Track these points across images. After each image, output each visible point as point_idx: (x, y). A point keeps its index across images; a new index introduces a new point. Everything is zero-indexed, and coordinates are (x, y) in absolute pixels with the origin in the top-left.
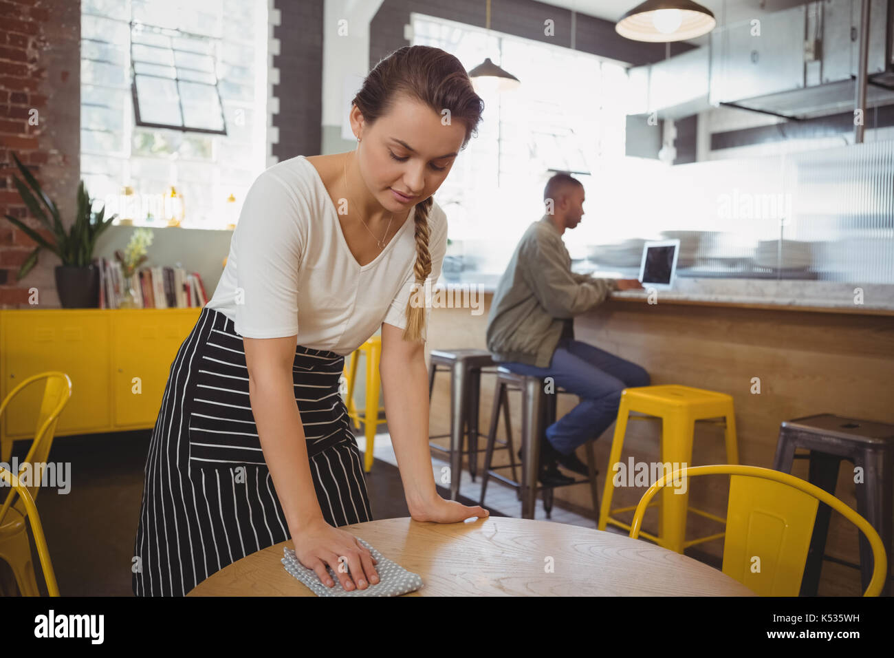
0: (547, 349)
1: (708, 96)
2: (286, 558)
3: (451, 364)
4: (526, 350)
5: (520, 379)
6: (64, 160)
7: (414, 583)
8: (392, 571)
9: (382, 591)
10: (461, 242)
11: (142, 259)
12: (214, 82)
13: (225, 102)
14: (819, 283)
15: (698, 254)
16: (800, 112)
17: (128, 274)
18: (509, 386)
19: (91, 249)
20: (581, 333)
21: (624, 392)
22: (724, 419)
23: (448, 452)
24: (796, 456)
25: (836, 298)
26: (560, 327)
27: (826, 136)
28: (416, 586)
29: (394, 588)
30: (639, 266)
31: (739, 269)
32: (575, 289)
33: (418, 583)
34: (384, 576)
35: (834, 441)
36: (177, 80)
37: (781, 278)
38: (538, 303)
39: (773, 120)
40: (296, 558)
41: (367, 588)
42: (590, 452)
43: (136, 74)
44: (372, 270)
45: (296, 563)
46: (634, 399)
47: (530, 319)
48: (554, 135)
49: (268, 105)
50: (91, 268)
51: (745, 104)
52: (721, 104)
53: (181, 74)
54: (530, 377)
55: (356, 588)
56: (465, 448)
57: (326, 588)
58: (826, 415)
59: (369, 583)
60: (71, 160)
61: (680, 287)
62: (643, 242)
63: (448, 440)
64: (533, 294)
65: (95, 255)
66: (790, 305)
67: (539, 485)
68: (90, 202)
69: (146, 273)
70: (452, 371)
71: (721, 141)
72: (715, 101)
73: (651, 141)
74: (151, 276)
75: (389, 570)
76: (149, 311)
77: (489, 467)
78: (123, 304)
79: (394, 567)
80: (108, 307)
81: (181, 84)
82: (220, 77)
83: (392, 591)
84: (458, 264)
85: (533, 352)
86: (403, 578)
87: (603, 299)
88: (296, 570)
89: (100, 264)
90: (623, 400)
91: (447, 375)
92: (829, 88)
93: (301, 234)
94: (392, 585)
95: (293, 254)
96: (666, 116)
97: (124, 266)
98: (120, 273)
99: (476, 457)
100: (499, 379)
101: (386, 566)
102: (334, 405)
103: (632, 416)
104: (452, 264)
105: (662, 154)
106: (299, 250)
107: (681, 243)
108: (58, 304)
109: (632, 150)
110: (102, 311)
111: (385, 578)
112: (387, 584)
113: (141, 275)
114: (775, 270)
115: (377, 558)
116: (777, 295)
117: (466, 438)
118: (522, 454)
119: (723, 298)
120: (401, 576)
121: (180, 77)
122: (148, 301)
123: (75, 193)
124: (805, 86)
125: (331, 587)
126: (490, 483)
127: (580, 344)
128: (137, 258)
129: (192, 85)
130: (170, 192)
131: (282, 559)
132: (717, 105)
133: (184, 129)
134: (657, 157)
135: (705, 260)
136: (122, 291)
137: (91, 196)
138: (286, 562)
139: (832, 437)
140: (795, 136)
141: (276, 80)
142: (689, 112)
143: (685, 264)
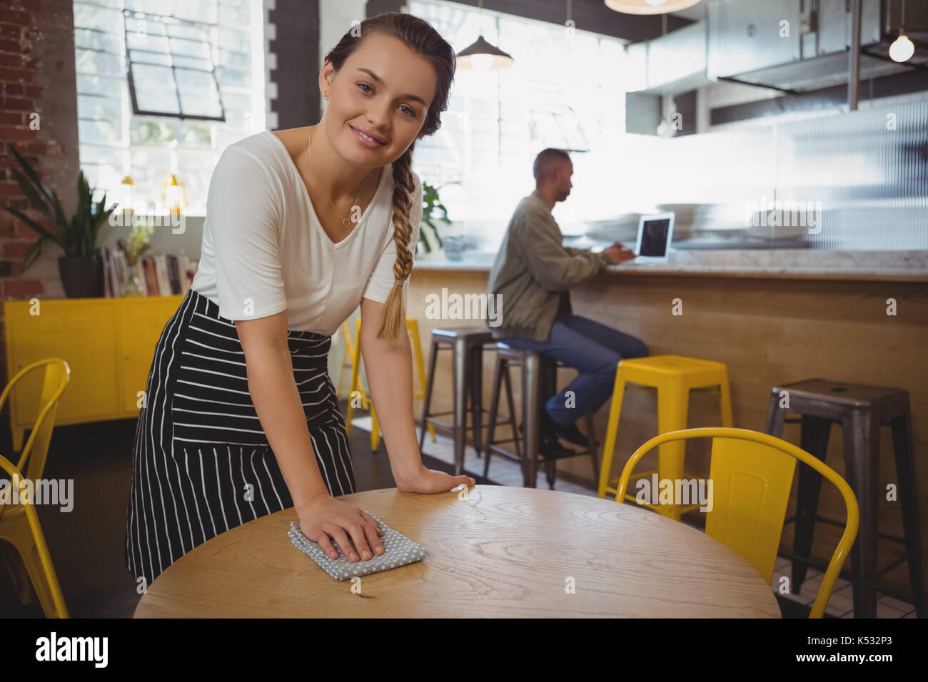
0: (545, 324)
1: (706, 72)
2: (292, 532)
3: (452, 342)
4: (524, 325)
5: (519, 354)
6: (63, 150)
7: (418, 553)
8: (397, 542)
9: (385, 561)
10: (461, 223)
11: (145, 248)
12: (210, 68)
13: (222, 89)
14: (811, 252)
15: (693, 227)
16: (797, 85)
17: (131, 263)
18: (511, 362)
19: (94, 239)
20: (580, 308)
21: (621, 364)
22: (719, 388)
23: (451, 429)
24: (787, 421)
25: (829, 266)
26: (556, 302)
27: (824, 108)
28: (420, 556)
29: (397, 558)
30: (635, 240)
31: (734, 240)
32: (566, 260)
33: (422, 554)
34: (389, 546)
35: (824, 404)
36: (173, 67)
37: (775, 248)
38: (533, 279)
39: (771, 94)
40: (301, 532)
41: (371, 559)
42: (590, 424)
43: (131, 63)
44: (348, 247)
45: (302, 537)
46: (630, 371)
47: (528, 293)
48: (554, 114)
49: (266, 90)
50: (94, 257)
51: (743, 78)
52: (720, 79)
53: (179, 62)
54: (528, 352)
55: (360, 560)
56: (469, 424)
57: (330, 560)
58: (818, 380)
59: (373, 554)
60: (70, 150)
61: (676, 259)
62: (638, 216)
63: (451, 417)
64: (526, 270)
65: (97, 245)
66: (782, 273)
67: (540, 457)
68: (90, 193)
69: (150, 262)
70: (454, 348)
71: (721, 116)
72: (713, 75)
73: (650, 117)
74: (154, 264)
75: (394, 541)
76: (154, 299)
77: (492, 441)
78: (128, 293)
79: (399, 538)
80: (112, 295)
81: (178, 72)
82: (216, 64)
83: (395, 561)
84: (460, 244)
85: (532, 327)
86: (407, 549)
87: (596, 272)
88: (302, 544)
89: (103, 253)
90: (619, 372)
91: (449, 353)
92: (825, 60)
93: (277, 209)
94: (396, 555)
95: (270, 228)
96: (664, 92)
97: (127, 255)
98: (124, 262)
99: (480, 433)
100: (499, 355)
101: (392, 536)
102: (321, 386)
103: (628, 386)
104: (454, 244)
105: (662, 129)
106: (276, 225)
107: (676, 216)
108: (62, 293)
109: (632, 127)
110: (107, 300)
111: (390, 548)
112: (392, 554)
113: (145, 264)
114: (768, 240)
115: (383, 530)
116: (771, 264)
117: (469, 415)
118: (523, 428)
119: (716, 268)
120: (406, 547)
121: (176, 65)
122: (152, 289)
123: (74, 183)
124: (802, 59)
125: (336, 559)
126: (494, 458)
127: (579, 319)
128: (140, 246)
129: (190, 73)
130: (170, 180)
131: (289, 533)
132: (715, 80)
133: (182, 117)
134: (655, 134)
135: (700, 233)
136: (126, 279)
137: (91, 186)
138: (293, 535)
139: (822, 400)
140: (793, 109)
141: (273, 65)
142: (689, 87)
143: (681, 237)
